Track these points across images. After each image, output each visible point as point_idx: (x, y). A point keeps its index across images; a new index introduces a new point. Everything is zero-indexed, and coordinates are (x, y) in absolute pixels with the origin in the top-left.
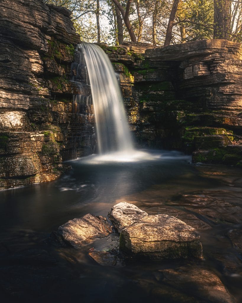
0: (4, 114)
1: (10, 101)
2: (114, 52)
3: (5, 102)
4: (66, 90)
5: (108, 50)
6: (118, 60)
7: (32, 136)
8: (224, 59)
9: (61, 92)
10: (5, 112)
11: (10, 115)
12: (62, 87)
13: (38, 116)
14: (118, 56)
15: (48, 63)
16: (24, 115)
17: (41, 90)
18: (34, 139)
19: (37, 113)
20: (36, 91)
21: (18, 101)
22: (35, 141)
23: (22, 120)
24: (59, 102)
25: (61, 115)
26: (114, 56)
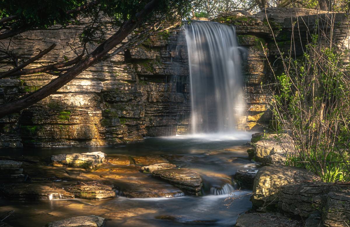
0: (75, 97)
1: (82, 87)
2: (243, 24)
3: (78, 88)
4: (156, 72)
5: (237, 21)
6: (248, 32)
7: (89, 113)
8: (345, 35)
9: (152, 74)
10: (76, 95)
11: (80, 97)
12: (152, 69)
13: (111, 97)
14: (247, 28)
15: (133, 51)
16: (92, 97)
17: (119, 76)
18: (91, 115)
19: (110, 95)
20: (114, 77)
21: (91, 87)
22: (92, 116)
23: (90, 101)
24: (150, 83)
25: (150, 95)
26: (244, 27)
